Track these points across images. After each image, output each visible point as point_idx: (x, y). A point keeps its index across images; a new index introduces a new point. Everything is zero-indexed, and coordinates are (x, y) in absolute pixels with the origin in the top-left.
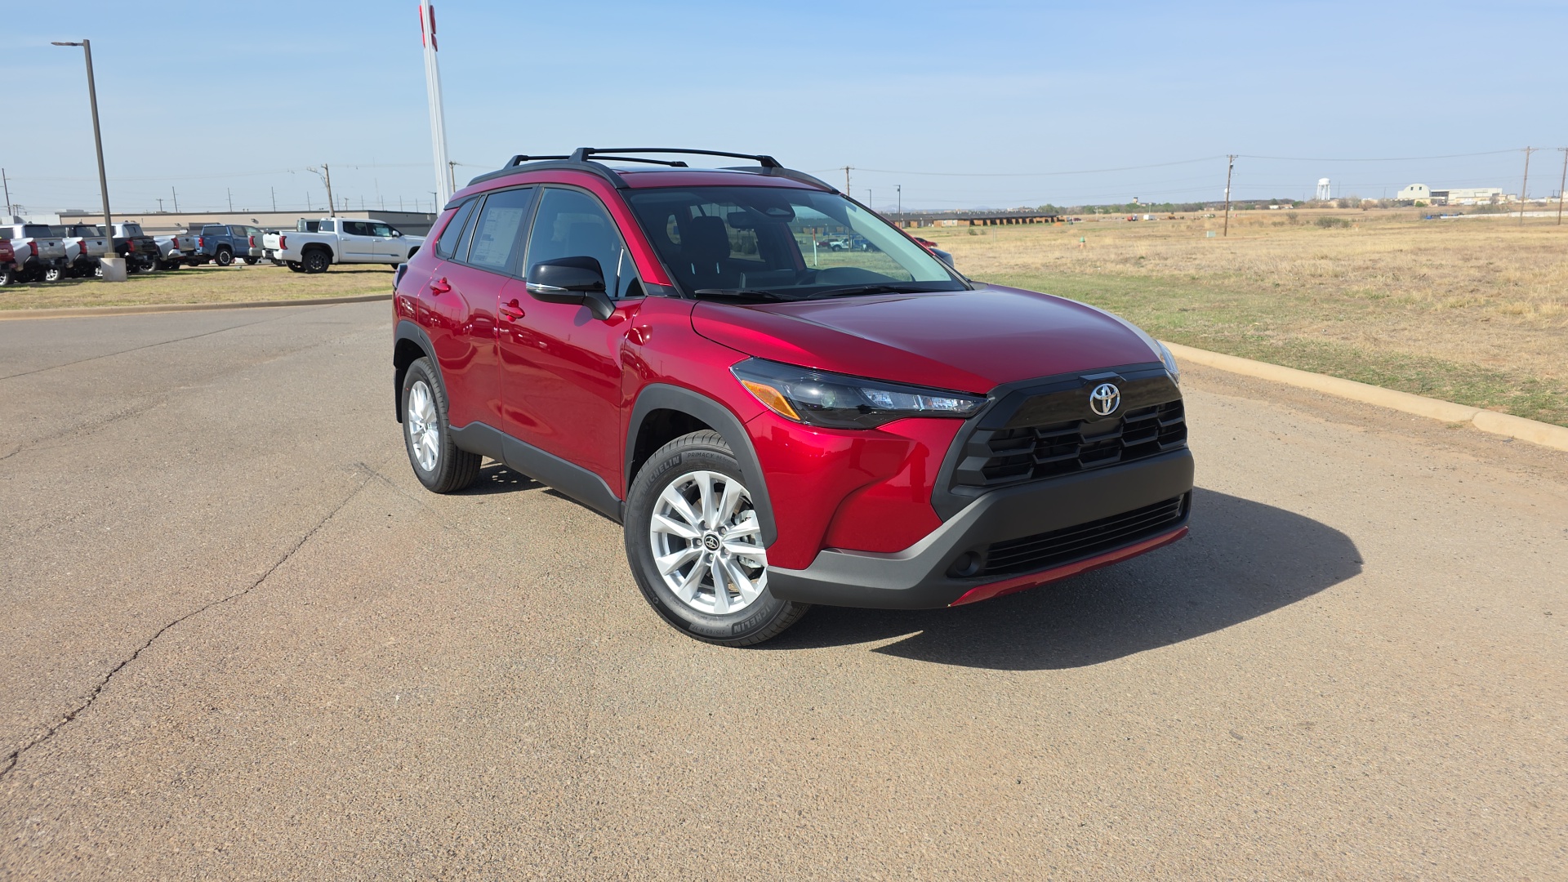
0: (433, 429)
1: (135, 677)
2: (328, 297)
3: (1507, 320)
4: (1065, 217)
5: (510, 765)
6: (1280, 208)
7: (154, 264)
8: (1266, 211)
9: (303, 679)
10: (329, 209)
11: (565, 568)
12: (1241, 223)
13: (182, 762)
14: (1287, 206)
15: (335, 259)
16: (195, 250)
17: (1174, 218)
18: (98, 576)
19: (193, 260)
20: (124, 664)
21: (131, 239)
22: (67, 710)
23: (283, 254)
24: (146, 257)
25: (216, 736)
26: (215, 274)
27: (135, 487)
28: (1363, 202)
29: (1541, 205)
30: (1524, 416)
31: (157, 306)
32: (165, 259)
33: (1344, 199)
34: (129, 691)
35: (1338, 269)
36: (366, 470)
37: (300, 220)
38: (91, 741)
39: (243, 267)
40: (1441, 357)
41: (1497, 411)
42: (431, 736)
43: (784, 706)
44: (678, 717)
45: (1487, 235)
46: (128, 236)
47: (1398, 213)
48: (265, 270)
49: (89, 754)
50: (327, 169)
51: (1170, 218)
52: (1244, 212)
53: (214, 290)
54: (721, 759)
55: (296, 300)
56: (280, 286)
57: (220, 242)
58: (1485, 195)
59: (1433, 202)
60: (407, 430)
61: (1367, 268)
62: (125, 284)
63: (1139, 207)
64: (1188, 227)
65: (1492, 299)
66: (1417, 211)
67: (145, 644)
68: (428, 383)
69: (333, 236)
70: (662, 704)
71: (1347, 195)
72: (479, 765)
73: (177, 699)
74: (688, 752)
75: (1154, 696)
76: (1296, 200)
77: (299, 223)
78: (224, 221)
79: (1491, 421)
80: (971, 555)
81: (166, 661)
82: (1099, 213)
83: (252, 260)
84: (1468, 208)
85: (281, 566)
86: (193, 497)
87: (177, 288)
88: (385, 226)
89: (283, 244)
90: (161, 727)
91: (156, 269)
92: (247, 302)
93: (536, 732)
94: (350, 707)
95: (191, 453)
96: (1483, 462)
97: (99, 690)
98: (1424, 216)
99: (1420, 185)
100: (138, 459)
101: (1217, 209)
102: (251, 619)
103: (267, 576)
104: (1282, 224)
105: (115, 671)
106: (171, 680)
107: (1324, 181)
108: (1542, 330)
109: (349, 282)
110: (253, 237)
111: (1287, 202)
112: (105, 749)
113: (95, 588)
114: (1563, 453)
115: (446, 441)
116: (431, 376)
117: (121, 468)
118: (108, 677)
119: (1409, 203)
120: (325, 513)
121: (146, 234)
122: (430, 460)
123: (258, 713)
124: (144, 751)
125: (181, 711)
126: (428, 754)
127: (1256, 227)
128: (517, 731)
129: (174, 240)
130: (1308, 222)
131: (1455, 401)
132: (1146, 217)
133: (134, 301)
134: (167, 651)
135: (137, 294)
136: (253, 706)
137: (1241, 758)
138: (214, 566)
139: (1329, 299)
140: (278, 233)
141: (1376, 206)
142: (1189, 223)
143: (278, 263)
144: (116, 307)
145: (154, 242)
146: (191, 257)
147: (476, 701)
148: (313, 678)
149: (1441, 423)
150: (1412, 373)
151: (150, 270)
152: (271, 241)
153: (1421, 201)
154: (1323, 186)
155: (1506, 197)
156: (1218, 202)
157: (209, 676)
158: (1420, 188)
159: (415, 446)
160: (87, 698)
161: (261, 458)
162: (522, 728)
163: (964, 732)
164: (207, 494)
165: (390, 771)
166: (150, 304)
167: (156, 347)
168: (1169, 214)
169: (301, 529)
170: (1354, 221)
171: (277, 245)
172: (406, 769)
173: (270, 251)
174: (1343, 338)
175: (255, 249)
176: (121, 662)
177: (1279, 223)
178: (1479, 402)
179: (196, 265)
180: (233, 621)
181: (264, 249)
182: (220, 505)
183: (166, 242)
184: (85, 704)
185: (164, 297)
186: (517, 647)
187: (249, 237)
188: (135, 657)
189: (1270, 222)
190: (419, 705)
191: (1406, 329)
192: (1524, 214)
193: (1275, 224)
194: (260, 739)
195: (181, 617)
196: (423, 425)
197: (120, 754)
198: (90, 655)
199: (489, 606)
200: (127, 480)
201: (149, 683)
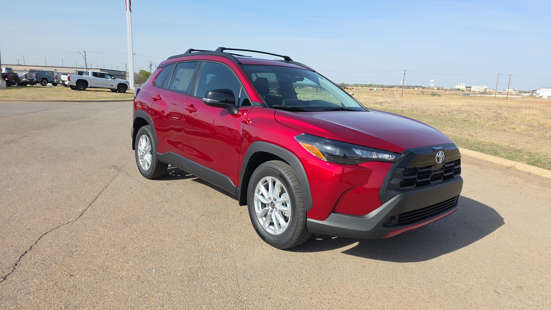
0: (149, 154)
1: (32, 258)
2: (87, 100)
3: (511, 131)
4: (348, 87)
5: (211, 305)
6: (418, 89)
7: (17, 84)
8: (414, 90)
9: (110, 261)
10: (85, 67)
11: (209, 213)
12: (406, 93)
13: (61, 302)
14: (420, 88)
15: (89, 86)
16: (33, 79)
17: (384, 90)
18: (9, 211)
19: (32, 83)
20: (26, 252)
21: (8, 74)
22: (3, 274)
23: (69, 83)
24: (14, 81)
25: (75, 289)
26: (41, 89)
27: (20, 172)
28: (445, 88)
29: (500, 93)
30: (533, 165)
31: (19, 99)
32: (21, 82)
33: (439, 87)
34: (31, 265)
35: (449, 110)
36: (117, 168)
37: (75, 70)
38: (16, 290)
39: (52, 87)
40: (496, 143)
41: (523, 163)
42: (173, 290)
43: (318, 277)
44: (276, 282)
45: (488, 102)
46: (7, 72)
47: (456, 93)
48: (61, 88)
49: (16, 297)
50: (85, 53)
51: (383, 90)
52: (407, 89)
53: (42, 95)
54: (300, 302)
55: (75, 100)
56: (68, 94)
57: (43, 77)
58: (483, 88)
59: (466, 90)
60: (137, 154)
61: (458, 111)
62: (6, 90)
63: (373, 85)
64: (389, 93)
65: (503, 123)
66: (462, 92)
67: (34, 243)
68: (148, 135)
69: (89, 77)
70: (267, 275)
71: (440, 86)
72: (197, 304)
73: (53, 270)
74: (285, 298)
75: (458, 274)
76: (423, 87)
77: (75, 72)
78: (45, 69)
79: (522, 166)
80: (393, 218)
81: (45, 251)
82: (360, 87)
83: (55, 84)
84: (477, 92)
85: (89, 208)
86: (45, 177)
87: (27, 93)
88: (109, 75)
89: (69, 79)
90: (49, 284)
91: (17, 85)
92: (55, 100)
93: (218, 288)
94: (134, 275)
95: (41, 158)
96: (524, 181)
97: (16, 265)
98: (465, 94)
99: (463, 84)
100: (19, 160)
101: (398, 88)
102: (80, 232)
103: (84, 213)
104: (419, 94)
105: (23, 255)
106: (49, 261)
107: (432, 81)
108: (524, 135)
109: (94, 95)
110: (56, 76)
111: (420, 87)
112: (24, 295)
113: (8, 216)
114: (549, 179)
115: (155, 158)
116: (149, 133)
117: (13, 164)
118: (20, 258)
119: (459, 90)
120: (103, 186)
121: (14, 72)
122: (146, 166)
123: (92, 278)
124: (42, 296)
125: (56, 276)
126: (174, 299)
127: (411, 95)
128: (210, 288)
129: (26, 75)
130: (427, 94)
131: (507, 159)
132: (375, 89)
133: (10, 97)
134: (45, 246)
135: (11, 94)
136: (89, 274)
137: (503, 302)
138: (60, 208)
139: (450, 120)
140: (67, 75)
141: (449, 90)
142: (389, 92)
143: (66, 86)
144: (2, 99)
145: (18, 75)
146: (32, 82)
147: (189, 273)
148: (114, 261)
149: (504, 166)
150: (488, 148)
151: (15, 86)
152: (64, 78)
153: (463, 89)
154: (432, 82)
155: (489, 90)
156: (399, 86)
157: (66, 259)
158: (463, 85)
159: (140, 160)
160: (11, 269)
161: (72, 162)
162: (212, 287)
163: (393, 290)
164: (51, 176)
165: (159, 307)
166: (17, 98)
167: (20, 115)
168: (383, 88)
169: (95, 193)
170: (442, 94)
171: (66, 79)
172: (166, 306)
173: (63, 81)
174: (460, 134)
175: (58, 80)
176: (24, 251)
177: (418, 94)
178: (516, 159)
179: (33, 85)
180: (73, 233)
181: (61, 80)
182: (58, 181)
183: (22, 76)
184: (11, 271)
185: (22, 96)
186: (200, 248)
187: (55, 75)
188: (31, 249)
189: (415, 93)
190: (164, 275)
191: (480, 132)
192: (497, 96)
193: (417, 94)
194: (96, 291)
195: (49, 231)
196: (144, 152)
197: (31, 298)
198: (10, 247)
199: (183, 229)
200: (16, 169)
201: (39, 261)
